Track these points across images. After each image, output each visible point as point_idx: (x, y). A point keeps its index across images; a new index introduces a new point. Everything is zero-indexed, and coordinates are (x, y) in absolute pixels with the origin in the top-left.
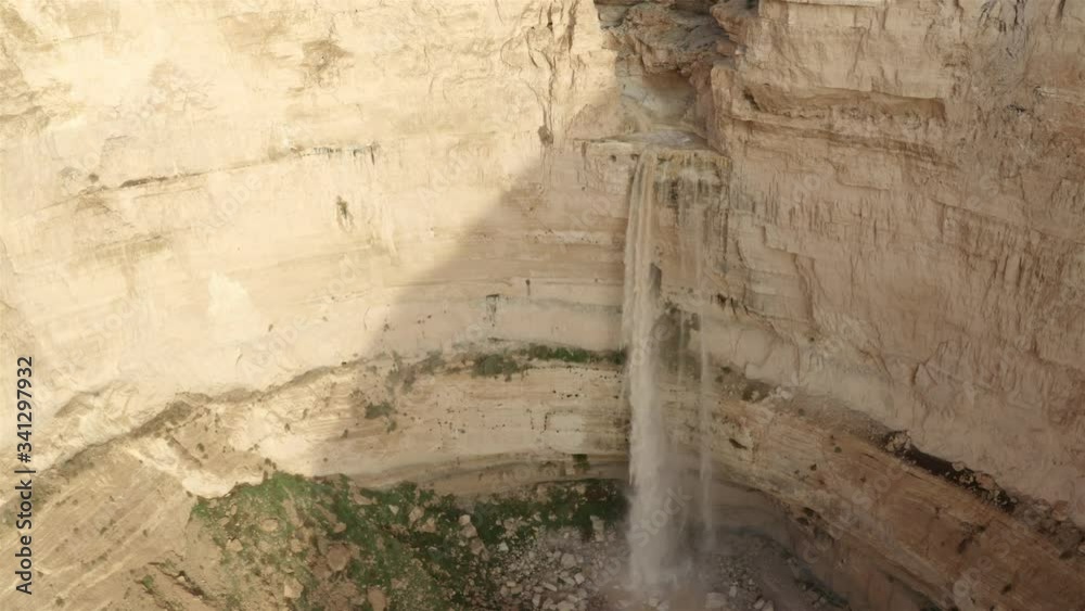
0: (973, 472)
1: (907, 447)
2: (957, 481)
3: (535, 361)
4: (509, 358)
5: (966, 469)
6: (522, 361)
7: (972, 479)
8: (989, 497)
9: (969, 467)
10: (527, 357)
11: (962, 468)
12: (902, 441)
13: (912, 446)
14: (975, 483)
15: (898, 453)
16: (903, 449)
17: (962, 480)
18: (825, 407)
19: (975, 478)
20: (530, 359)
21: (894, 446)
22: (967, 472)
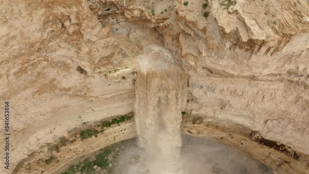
0: (285, 145)
1: (260, 137)
2: (279, 149)
3: (105, 128)
4: (94, 129)
5: (282, 144)
6: (99, 129)
7: (284, 148)
8: (290, 155)
9: (282, 143)
10: (101, 127)
11: (280, 144)
12: (257, 135)
13: (261, 137)
14: (285, 150)
15: (257, 140)
16: (258, 139)
17: (280, 149)
18: (226, 124)
19: (285, 148)
20: (102, 128)
21: (255, 137)
22: (282, 145)
